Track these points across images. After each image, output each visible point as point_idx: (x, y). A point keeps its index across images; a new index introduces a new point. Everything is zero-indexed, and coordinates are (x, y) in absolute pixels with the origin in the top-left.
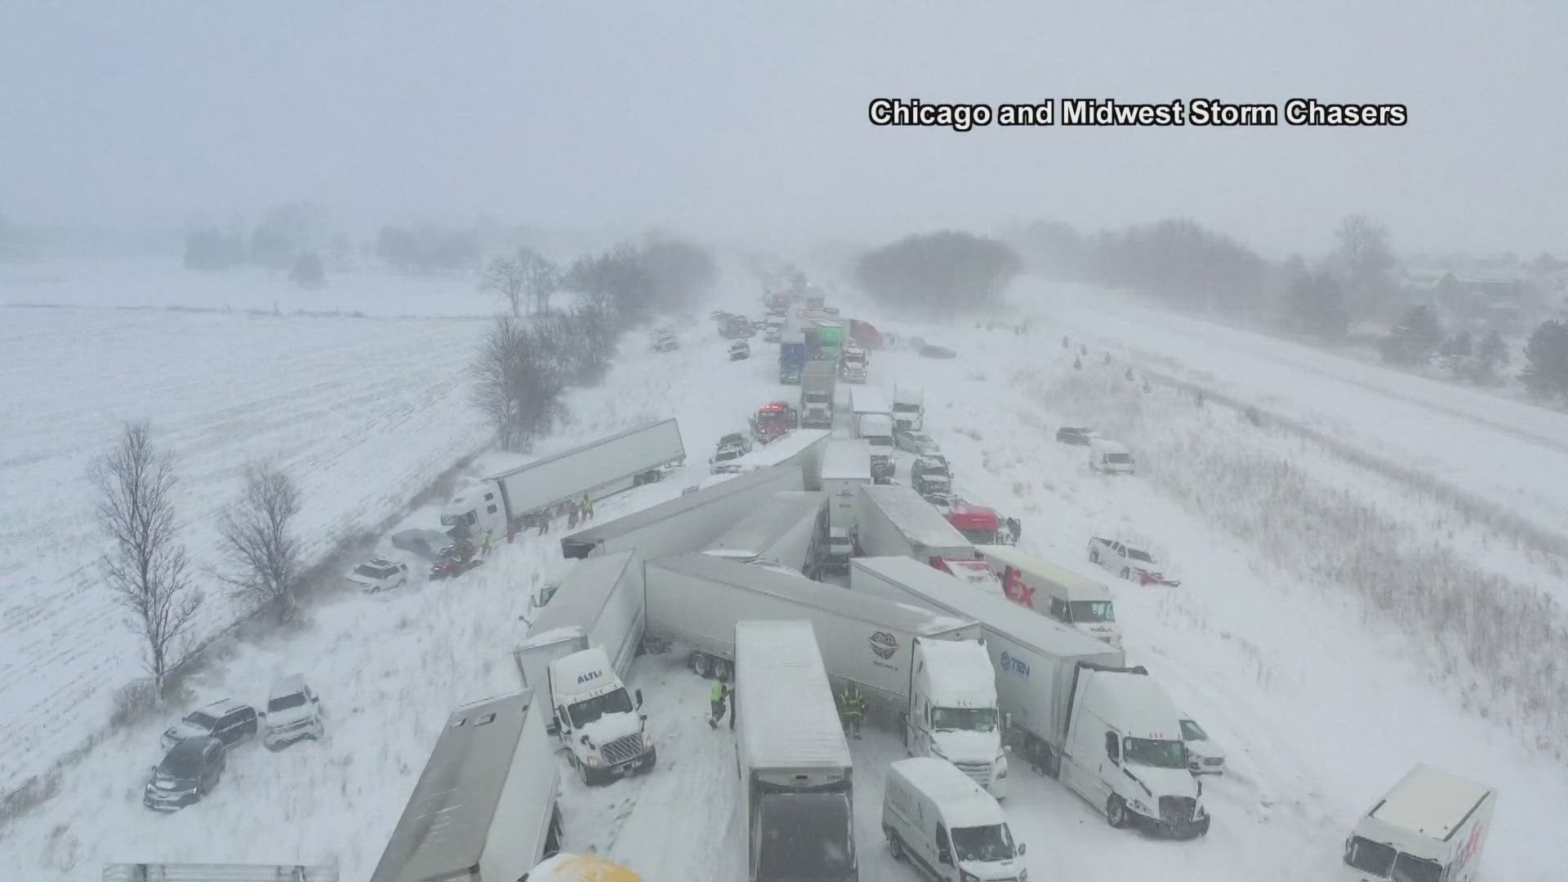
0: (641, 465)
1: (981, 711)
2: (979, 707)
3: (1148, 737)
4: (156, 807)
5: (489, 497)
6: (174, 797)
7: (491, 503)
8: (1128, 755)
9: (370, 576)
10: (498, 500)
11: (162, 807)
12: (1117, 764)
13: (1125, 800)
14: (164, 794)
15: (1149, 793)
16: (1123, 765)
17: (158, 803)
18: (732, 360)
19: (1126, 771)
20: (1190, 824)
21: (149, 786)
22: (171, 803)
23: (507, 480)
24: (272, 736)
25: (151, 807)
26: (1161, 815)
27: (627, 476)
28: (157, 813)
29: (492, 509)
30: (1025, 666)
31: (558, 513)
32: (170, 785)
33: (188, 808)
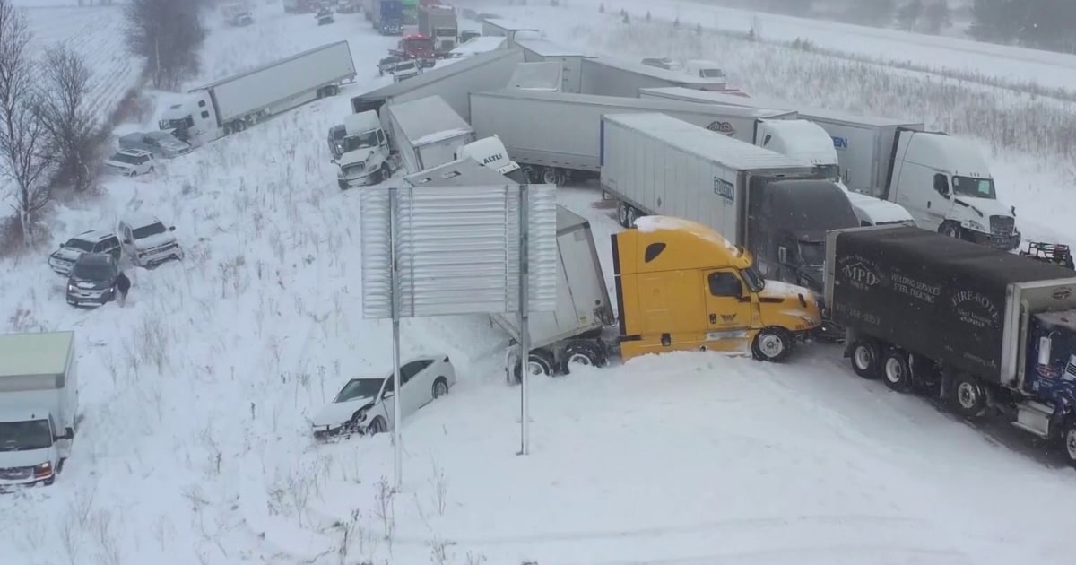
0: (322, 81)
1: (829, 166)
2: (827, 163)
3: (968, 175)
4: (79, 304)
5: (202, 104)
6: (95, 295)
7: (203, 109)
8: (956, 189)
9: (128, 162)
10: (209, 107)
11: (85, 304)
12: (948, 198)
13: (959, 223)
14: (86, 292)
15: (981, 214)
16: (953, 197)
17: (82, 300)
18: (320, 24)
19: (957, 201)
20: (1010, 237)
21: (71, 287)
22: (94, 300)
23: (216, 90)
24: (144, 257)
25: (76, 305)
26: (991, 231)
27: (309, 90)
28: (82, 310)
29: (205, 115)
30: (842, 140)
31: (257, 120)
32: (91, 285)
33: (108, 304)
